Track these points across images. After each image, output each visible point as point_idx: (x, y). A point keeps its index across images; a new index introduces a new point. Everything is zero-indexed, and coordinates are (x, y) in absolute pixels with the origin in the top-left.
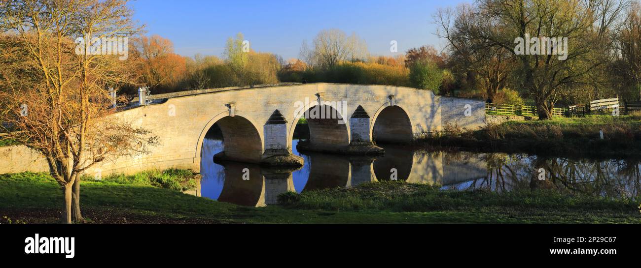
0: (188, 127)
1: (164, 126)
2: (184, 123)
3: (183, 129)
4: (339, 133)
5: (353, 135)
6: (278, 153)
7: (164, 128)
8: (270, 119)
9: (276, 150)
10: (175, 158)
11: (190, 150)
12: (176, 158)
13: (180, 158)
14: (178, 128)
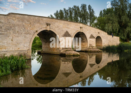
0: (24, 32)
1: (8, 29)
2: (22, 30)
3: (21, 33)
4: (84, 44)
5: (90, 45)
6: (68, 50)
7: (8, 31)
8: (64, 35)
9: (67, 48)
10: (15, 50)
11: (25, 46)
12: (17, 50)
13: (19, 50)
14: (18, 32)
